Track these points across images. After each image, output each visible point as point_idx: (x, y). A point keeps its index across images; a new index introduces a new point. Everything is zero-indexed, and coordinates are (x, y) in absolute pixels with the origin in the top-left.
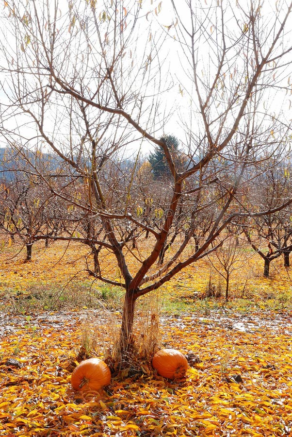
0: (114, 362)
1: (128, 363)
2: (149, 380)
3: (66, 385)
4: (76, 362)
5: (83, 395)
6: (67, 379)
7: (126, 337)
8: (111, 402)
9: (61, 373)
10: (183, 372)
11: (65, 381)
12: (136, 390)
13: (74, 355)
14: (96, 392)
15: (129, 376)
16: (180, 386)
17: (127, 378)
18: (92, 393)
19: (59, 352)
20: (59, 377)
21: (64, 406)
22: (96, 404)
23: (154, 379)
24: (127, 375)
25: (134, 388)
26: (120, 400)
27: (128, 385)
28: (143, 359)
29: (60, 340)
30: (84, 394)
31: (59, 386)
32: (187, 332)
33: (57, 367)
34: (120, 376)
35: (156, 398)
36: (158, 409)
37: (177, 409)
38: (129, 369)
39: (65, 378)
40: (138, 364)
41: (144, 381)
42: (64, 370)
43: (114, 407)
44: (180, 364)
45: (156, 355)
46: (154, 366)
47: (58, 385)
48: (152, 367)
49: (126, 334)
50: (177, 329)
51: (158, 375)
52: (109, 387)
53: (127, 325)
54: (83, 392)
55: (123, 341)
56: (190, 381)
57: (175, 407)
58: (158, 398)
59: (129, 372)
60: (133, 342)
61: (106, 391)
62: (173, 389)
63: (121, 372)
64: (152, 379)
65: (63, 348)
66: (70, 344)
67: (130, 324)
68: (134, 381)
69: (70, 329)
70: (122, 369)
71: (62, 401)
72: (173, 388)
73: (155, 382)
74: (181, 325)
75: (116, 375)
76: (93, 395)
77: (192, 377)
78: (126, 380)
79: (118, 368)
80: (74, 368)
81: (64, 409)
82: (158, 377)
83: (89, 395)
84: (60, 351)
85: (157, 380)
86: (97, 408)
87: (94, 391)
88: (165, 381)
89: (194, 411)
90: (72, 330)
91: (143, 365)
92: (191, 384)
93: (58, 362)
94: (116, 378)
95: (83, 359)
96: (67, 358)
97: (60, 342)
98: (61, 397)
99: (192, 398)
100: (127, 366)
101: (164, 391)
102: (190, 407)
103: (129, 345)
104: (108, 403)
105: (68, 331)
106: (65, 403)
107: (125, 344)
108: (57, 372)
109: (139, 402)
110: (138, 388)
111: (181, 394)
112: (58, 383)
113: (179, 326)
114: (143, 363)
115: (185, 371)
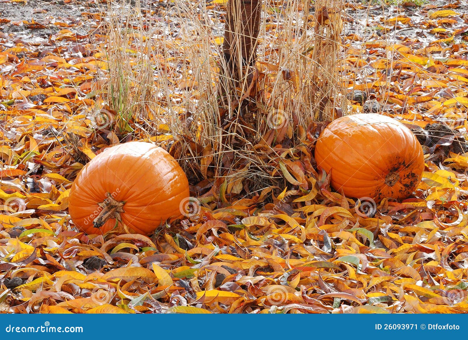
0: (199, 150)
1: (242, 156)
2: (303, 204)
3: (56, 217)
4: (88, 151)
5: (104, 245)
6: (60, 199)
7: (237, 77)
8: (186, 268)
9: (42, 181)
10: (407, 181)
11: (54, 205)
12: (263, 234)
13: (83, 129)
14: (145, 239)
15: (243, 192)
16: (395, 222)
17: (237, 197)
18: (133, 241)
19: (37, 119)
20: (36, 195)
21: (47, 277)
22: (143, 273)
23: (319, 200)
24: (238, 189)
25: (257, 227)
26: (212, 261)
27: (241, 218)
28: (287, 142)
29: (43, 84)
30: (109, 242)
31: (35, 221)
32: (437, 57)
33: (31, 166)
34: (218, 191)
35: (323, 255)
36: (321, 287)
37: (380, 287)
38: (243, 172)
39: (54, 196)
40: (272, 159)
41: (287, 207)
42: (50, 174)
43: (195, 282)
44: (398, 157)
45: (327, 133)
46: (321, 163)
47: (33, 216)
48: (315, 165)
49: (236, 69)
50: (406, 49)
51: (333, 188)
52: (184, 223)
53: (238, 42)
54: (106, 239)
55: (227, 91)
56: (430, 205)
57: (375, 281)
58: (328, 256)
59: (243, 182)
60: (256, 93)
61: (174, 236)
62: (372, 230)
63: (220, 182)
64: (313, 202)
65: (52, 108)
66: (73, 94)
67: (248, 40)
68: (258, 207)
69: (75, 50)
70: (224, 172)
71: (42, 261)
72: (374, 226)
73: (321, 210)
74: (419, 34)
75: (208, 190)
76: (134, 247)
77: (437, 195)
78: (236, 202)
79: (211, 170)
80: (79, 170)
81: (47, 287)
82: (331, 196)
83: (123, 245)
84: (40, 115)
85: (329, 204)
86: (145, 283)
87: (138, 236)
88: (351, 207)
89: (432, 293)
90: (80, 54)
91: (289, 163)
92: (431, 218)
93: (34, 148)
94: (205, 198)
95: (108, 143)
96: (61, 139)
97: (40, 91)
98: (39, 252)
99: (431, 255)
100: (241, 165)
101: (344, 235)
102: (420, 283)
103: (245, 102)
104: (179, 270)
105: (67, 57)
106: (52, 269)
107: (233, 99)
108: (30, 180)
109: (269, 269)
110: (269, 228)
111: (399, 244)
112: (32, 211)
113: (413, 38)
114: (288, 156)
115: (414, 177)
